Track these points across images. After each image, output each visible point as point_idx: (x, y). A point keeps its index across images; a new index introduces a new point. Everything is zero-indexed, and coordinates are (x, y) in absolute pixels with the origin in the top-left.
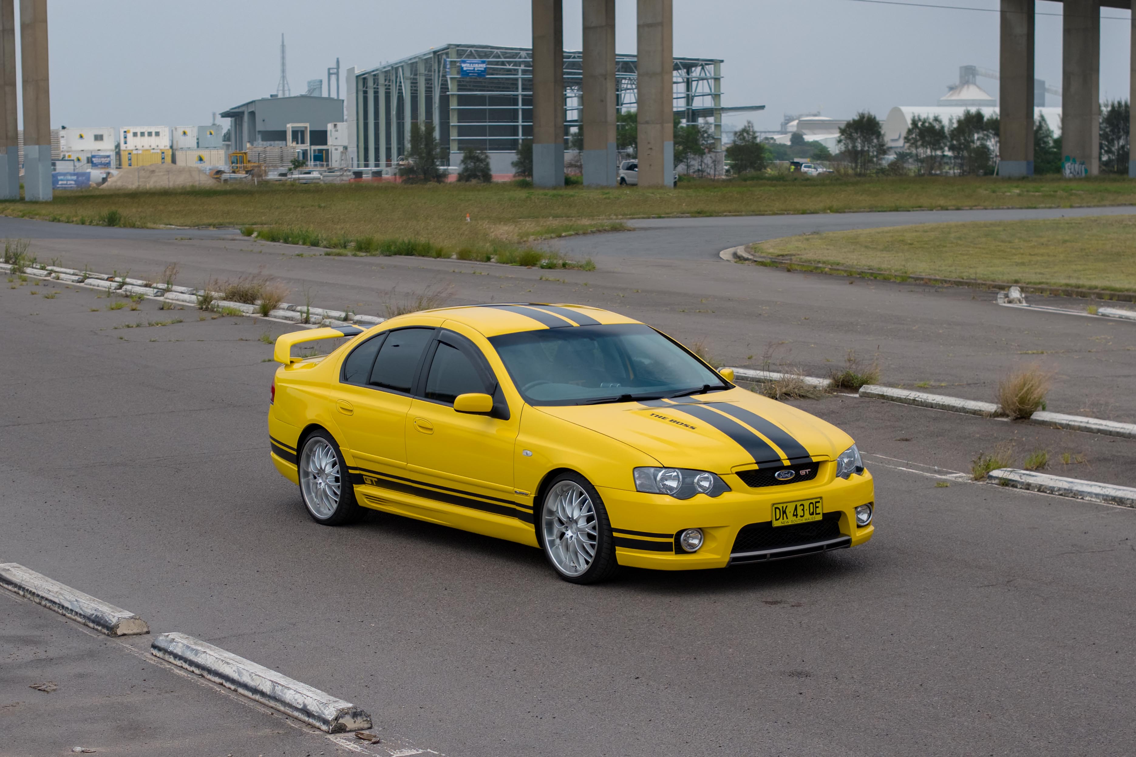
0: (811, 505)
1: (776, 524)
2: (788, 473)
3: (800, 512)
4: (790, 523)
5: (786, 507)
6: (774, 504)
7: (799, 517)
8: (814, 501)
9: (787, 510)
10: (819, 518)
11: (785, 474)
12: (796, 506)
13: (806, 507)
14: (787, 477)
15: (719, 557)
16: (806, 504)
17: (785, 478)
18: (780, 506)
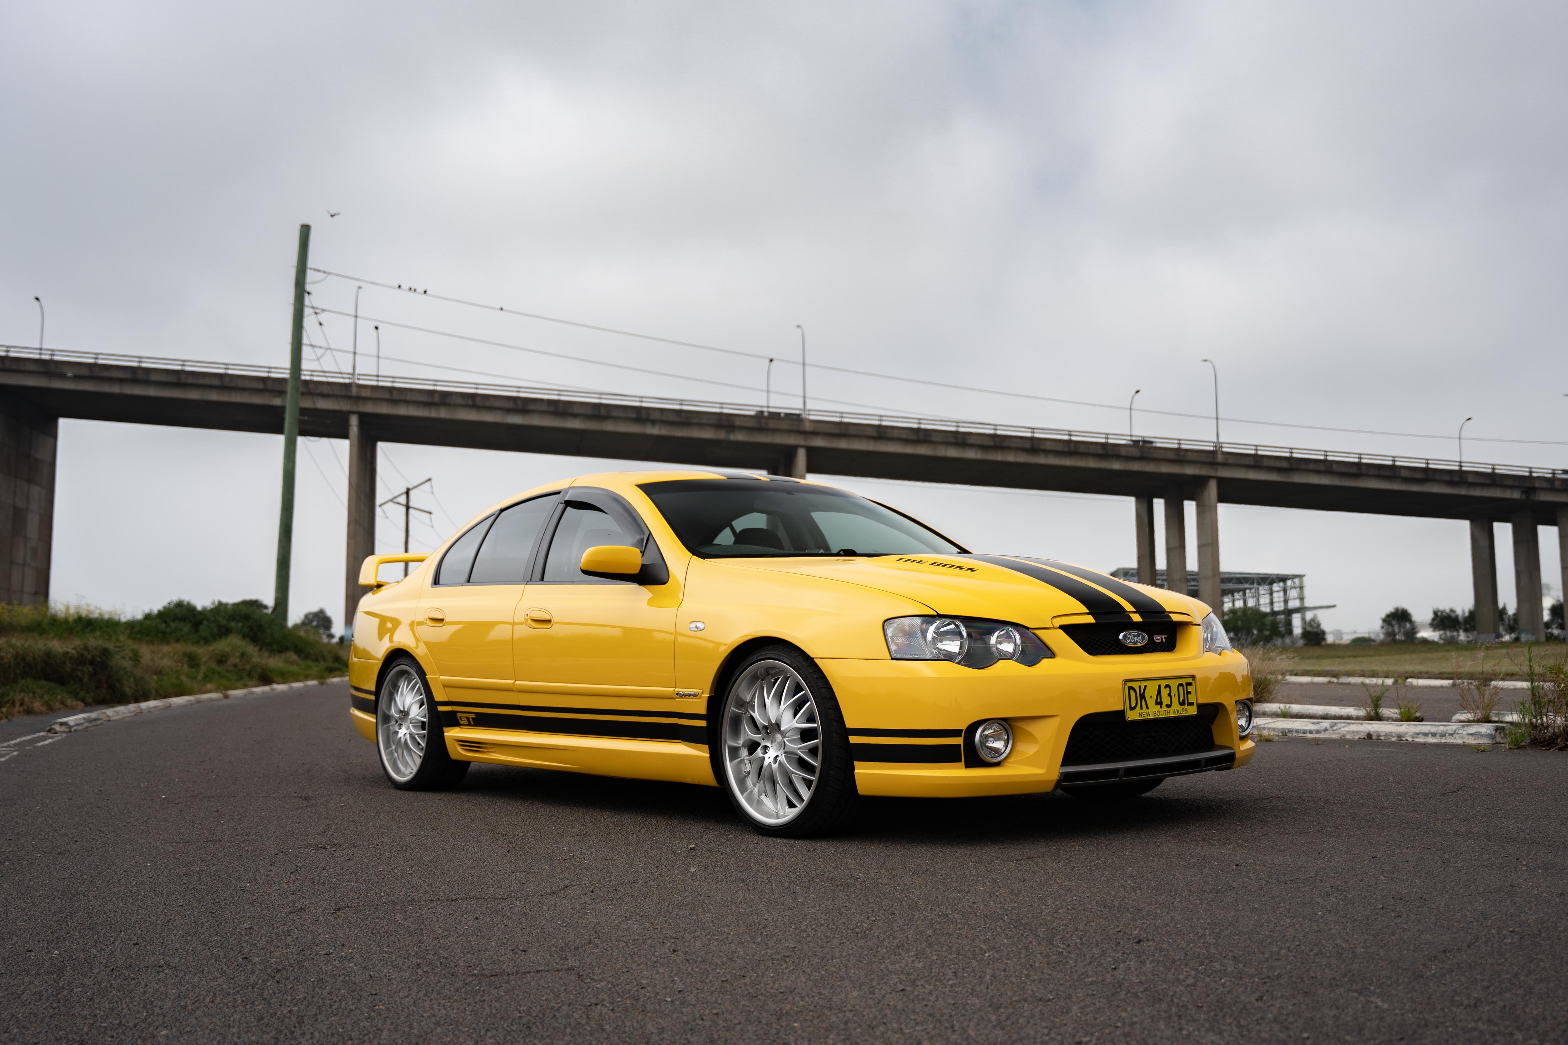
0: (1181, 688)
1: (1132, 716)
2: (1138, 636)
3: (1166, 700)
4: (1152, 717)
5: (1145, 687)
6: (1126, 681)
7: (1164, 706)
8: (1184, 681)
9: (1146, 694)
10: (1192, 711)
11: (1134, 636)
12: (1160, 686)
13: (1174, 692)
14: (1137, 642)
15: (1040, 771)
16: (1174, 684)
17: (1134, 643)
18: (1136, 685)
